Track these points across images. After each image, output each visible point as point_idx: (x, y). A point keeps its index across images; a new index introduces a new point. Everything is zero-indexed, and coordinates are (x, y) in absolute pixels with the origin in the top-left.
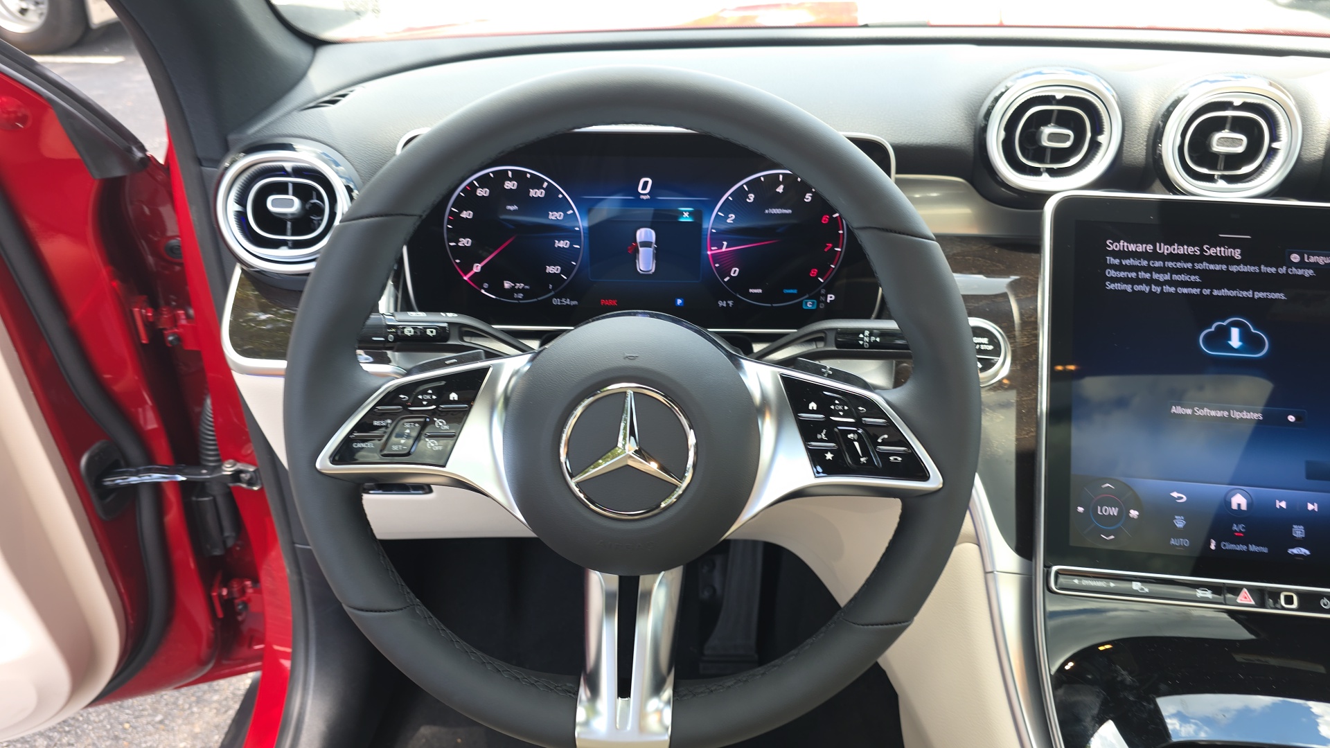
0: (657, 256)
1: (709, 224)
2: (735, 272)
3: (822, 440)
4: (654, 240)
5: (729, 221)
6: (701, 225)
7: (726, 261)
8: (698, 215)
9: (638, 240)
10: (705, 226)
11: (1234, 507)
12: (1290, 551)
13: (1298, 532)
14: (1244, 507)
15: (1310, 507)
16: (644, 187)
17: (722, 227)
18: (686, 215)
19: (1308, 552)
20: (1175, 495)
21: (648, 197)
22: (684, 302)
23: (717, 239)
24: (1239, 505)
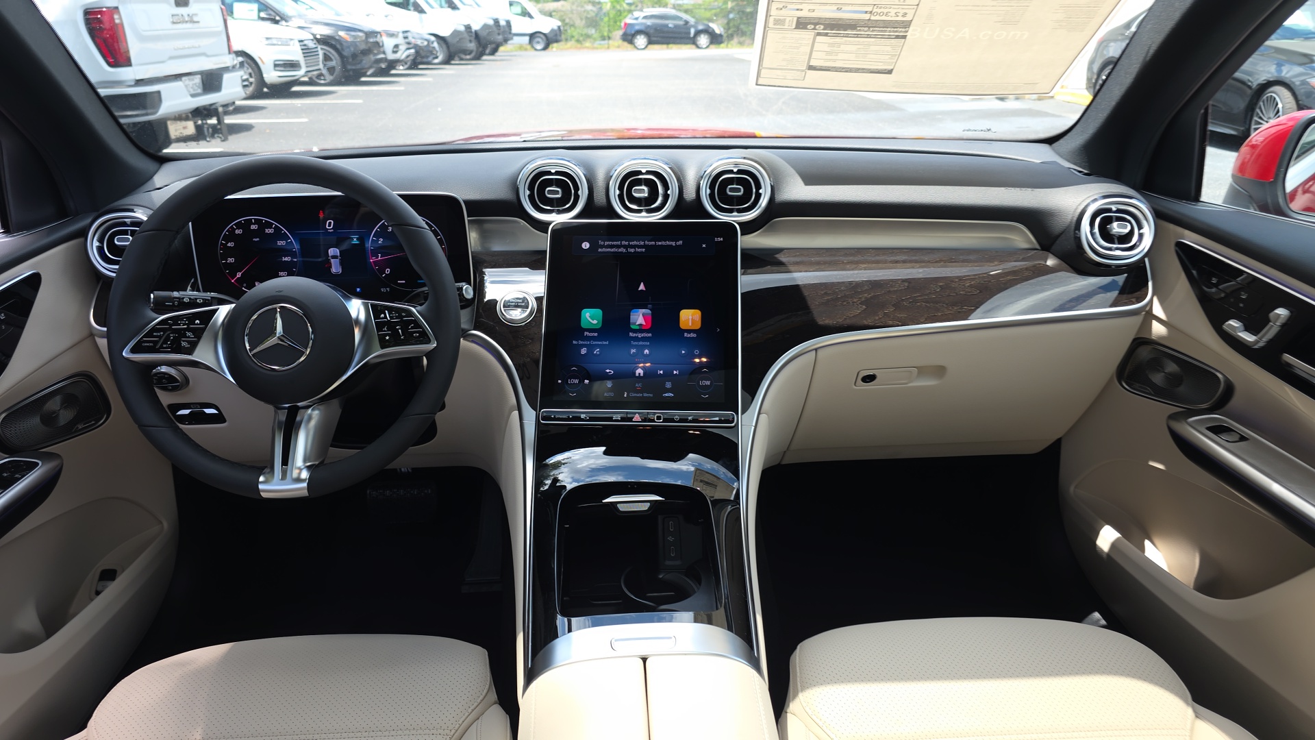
0: (342, 263)
1: (369, 245)
2: (388, 271)
3: (385, 331)
4: (339, 254)
5: (379, 242)
6: (364, 245)
7: (382, 265)
8: (362, 240)
9: (330, 255)
10: (366, 246)
11: (637, 375)
12: (664, 395)
13: (668, 385)
14: (642, 375)
15: (675, 372)
16: (330, 225)
17: (377, 246)
18: (355, 239)
19: (673, 395)
20: (608, 371)
21: (332, 230)
22: (361, 289)
23: (375, 253)
24: (639, 374)
